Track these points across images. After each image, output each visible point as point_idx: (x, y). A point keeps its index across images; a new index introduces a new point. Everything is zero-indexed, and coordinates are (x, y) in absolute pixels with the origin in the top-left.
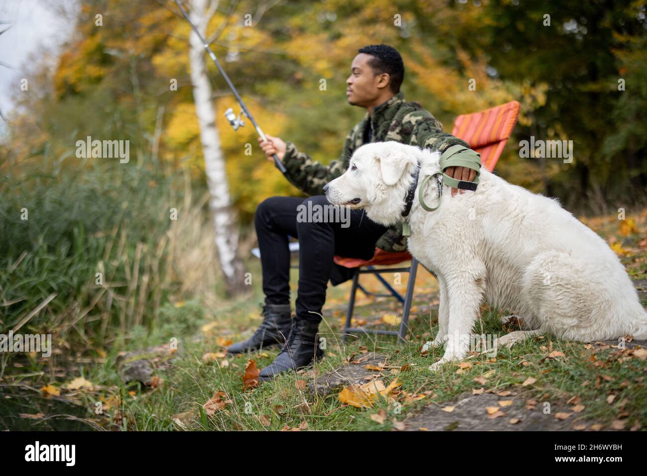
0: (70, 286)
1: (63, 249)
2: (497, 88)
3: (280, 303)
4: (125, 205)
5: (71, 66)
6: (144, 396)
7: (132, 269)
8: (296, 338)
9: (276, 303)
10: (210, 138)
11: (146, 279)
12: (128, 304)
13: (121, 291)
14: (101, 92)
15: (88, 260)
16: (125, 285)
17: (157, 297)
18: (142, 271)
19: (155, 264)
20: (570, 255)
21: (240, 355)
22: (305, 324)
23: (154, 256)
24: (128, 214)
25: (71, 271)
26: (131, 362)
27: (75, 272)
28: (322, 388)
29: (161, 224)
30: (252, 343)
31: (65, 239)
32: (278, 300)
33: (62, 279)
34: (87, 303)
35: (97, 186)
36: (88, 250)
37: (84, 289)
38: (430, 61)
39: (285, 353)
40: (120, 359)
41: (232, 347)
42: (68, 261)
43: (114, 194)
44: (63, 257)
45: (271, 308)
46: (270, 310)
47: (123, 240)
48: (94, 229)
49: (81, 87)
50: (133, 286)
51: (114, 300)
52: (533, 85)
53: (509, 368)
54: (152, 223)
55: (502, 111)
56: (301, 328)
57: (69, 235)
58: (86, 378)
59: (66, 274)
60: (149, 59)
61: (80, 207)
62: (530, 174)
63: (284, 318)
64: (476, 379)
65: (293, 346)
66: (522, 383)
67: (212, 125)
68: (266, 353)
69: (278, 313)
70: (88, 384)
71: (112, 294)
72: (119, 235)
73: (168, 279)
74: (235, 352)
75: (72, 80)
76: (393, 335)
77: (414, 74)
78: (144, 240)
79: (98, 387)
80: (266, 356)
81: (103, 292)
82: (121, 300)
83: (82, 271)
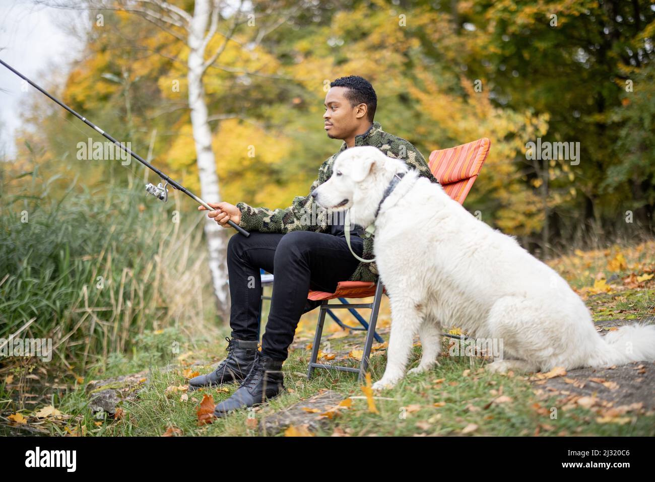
0: (53, 309)
1: (48, 273)
2: (499, 117)
3: (247, 339)
4: (113, 229)
5: (80, 83)
6: (108, 427)
7: (117, 293)
8: (257, 373)
9: (242, 339)
10: (206, 161)
11: (129, 304)
12: (111, 329)
13: (105, 316)
14: (108, 110)
15: (73, 283)
16: (110, 309)
17: (141, 323)
18: (126, 297)
19: (141, 289)
20: (525, 297)
21: (201, 389)
22: (268, 360)
23: (139, 280)
24: (116, 236)
25: (54, 295)
26: (99, 392)
27: (60, 295)
28: (271, 427)
29: (149, 247)
30: (215, 377)
31: (50, 261)
32: (245, 336)
33: (44, 302)
34: (70, 328)
35: (86, 209)
36: (73, 273)
37: (67, 313)
38: (433, 88)
39: (245, 388)
40: (91, 387)
41: (195, 380)
42: (53, 284)
43: (102, 217)
44: (47, 278)
45: (238, 343)
46: (236, 345)
47: (109, 264)
48: (81, 252)
49: (89, 105)
50: (117, 311)
51: (97, 325)
52: (536, 114)
53: (455, 413)
54: (140, 248)
55: (473, 148)
56: (264, 364)
57: (55, 258)
58: (56, 407)
59: (49, 298)
60: (156, 79)
61: (67, 229)
62: (534, 203)
63: (250, 355)
64: (418, 424)
65: (252, 382)
66: (463, 428)
67: (208, 149)
68: (228, 388)
69: (244, 349)
70: (57, 413)
71: (95, 319)
72: (105, 259)
73: (153, 305)
74: (197, 385)
75: (80, 98)
76: (354, 373)
77: (418, 101)
78: (131, 265)
79: (66, 416)
80: (227, 390)
81: (85, 316)
82: (105, 326)
83: (66, 294)
